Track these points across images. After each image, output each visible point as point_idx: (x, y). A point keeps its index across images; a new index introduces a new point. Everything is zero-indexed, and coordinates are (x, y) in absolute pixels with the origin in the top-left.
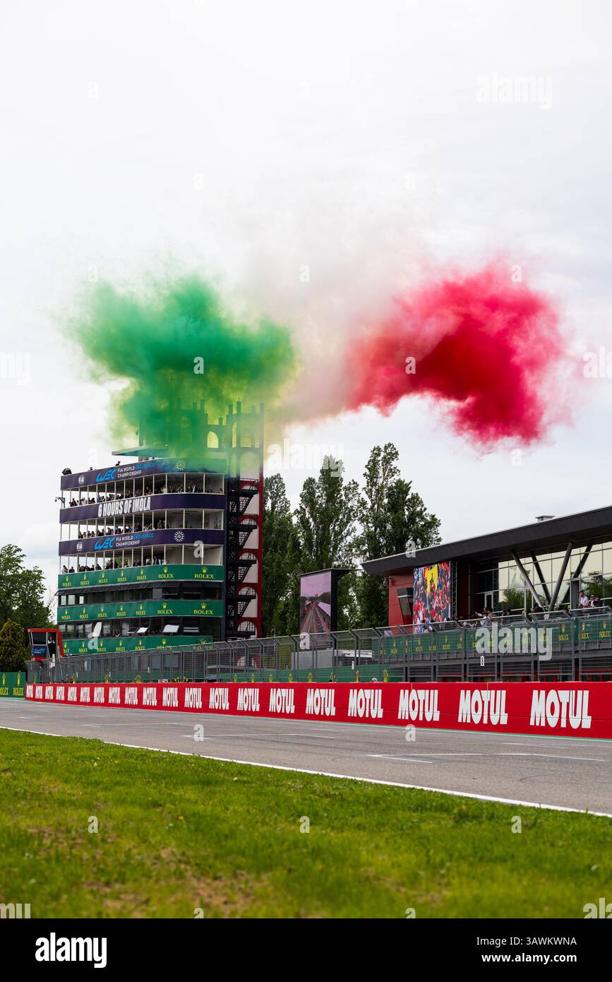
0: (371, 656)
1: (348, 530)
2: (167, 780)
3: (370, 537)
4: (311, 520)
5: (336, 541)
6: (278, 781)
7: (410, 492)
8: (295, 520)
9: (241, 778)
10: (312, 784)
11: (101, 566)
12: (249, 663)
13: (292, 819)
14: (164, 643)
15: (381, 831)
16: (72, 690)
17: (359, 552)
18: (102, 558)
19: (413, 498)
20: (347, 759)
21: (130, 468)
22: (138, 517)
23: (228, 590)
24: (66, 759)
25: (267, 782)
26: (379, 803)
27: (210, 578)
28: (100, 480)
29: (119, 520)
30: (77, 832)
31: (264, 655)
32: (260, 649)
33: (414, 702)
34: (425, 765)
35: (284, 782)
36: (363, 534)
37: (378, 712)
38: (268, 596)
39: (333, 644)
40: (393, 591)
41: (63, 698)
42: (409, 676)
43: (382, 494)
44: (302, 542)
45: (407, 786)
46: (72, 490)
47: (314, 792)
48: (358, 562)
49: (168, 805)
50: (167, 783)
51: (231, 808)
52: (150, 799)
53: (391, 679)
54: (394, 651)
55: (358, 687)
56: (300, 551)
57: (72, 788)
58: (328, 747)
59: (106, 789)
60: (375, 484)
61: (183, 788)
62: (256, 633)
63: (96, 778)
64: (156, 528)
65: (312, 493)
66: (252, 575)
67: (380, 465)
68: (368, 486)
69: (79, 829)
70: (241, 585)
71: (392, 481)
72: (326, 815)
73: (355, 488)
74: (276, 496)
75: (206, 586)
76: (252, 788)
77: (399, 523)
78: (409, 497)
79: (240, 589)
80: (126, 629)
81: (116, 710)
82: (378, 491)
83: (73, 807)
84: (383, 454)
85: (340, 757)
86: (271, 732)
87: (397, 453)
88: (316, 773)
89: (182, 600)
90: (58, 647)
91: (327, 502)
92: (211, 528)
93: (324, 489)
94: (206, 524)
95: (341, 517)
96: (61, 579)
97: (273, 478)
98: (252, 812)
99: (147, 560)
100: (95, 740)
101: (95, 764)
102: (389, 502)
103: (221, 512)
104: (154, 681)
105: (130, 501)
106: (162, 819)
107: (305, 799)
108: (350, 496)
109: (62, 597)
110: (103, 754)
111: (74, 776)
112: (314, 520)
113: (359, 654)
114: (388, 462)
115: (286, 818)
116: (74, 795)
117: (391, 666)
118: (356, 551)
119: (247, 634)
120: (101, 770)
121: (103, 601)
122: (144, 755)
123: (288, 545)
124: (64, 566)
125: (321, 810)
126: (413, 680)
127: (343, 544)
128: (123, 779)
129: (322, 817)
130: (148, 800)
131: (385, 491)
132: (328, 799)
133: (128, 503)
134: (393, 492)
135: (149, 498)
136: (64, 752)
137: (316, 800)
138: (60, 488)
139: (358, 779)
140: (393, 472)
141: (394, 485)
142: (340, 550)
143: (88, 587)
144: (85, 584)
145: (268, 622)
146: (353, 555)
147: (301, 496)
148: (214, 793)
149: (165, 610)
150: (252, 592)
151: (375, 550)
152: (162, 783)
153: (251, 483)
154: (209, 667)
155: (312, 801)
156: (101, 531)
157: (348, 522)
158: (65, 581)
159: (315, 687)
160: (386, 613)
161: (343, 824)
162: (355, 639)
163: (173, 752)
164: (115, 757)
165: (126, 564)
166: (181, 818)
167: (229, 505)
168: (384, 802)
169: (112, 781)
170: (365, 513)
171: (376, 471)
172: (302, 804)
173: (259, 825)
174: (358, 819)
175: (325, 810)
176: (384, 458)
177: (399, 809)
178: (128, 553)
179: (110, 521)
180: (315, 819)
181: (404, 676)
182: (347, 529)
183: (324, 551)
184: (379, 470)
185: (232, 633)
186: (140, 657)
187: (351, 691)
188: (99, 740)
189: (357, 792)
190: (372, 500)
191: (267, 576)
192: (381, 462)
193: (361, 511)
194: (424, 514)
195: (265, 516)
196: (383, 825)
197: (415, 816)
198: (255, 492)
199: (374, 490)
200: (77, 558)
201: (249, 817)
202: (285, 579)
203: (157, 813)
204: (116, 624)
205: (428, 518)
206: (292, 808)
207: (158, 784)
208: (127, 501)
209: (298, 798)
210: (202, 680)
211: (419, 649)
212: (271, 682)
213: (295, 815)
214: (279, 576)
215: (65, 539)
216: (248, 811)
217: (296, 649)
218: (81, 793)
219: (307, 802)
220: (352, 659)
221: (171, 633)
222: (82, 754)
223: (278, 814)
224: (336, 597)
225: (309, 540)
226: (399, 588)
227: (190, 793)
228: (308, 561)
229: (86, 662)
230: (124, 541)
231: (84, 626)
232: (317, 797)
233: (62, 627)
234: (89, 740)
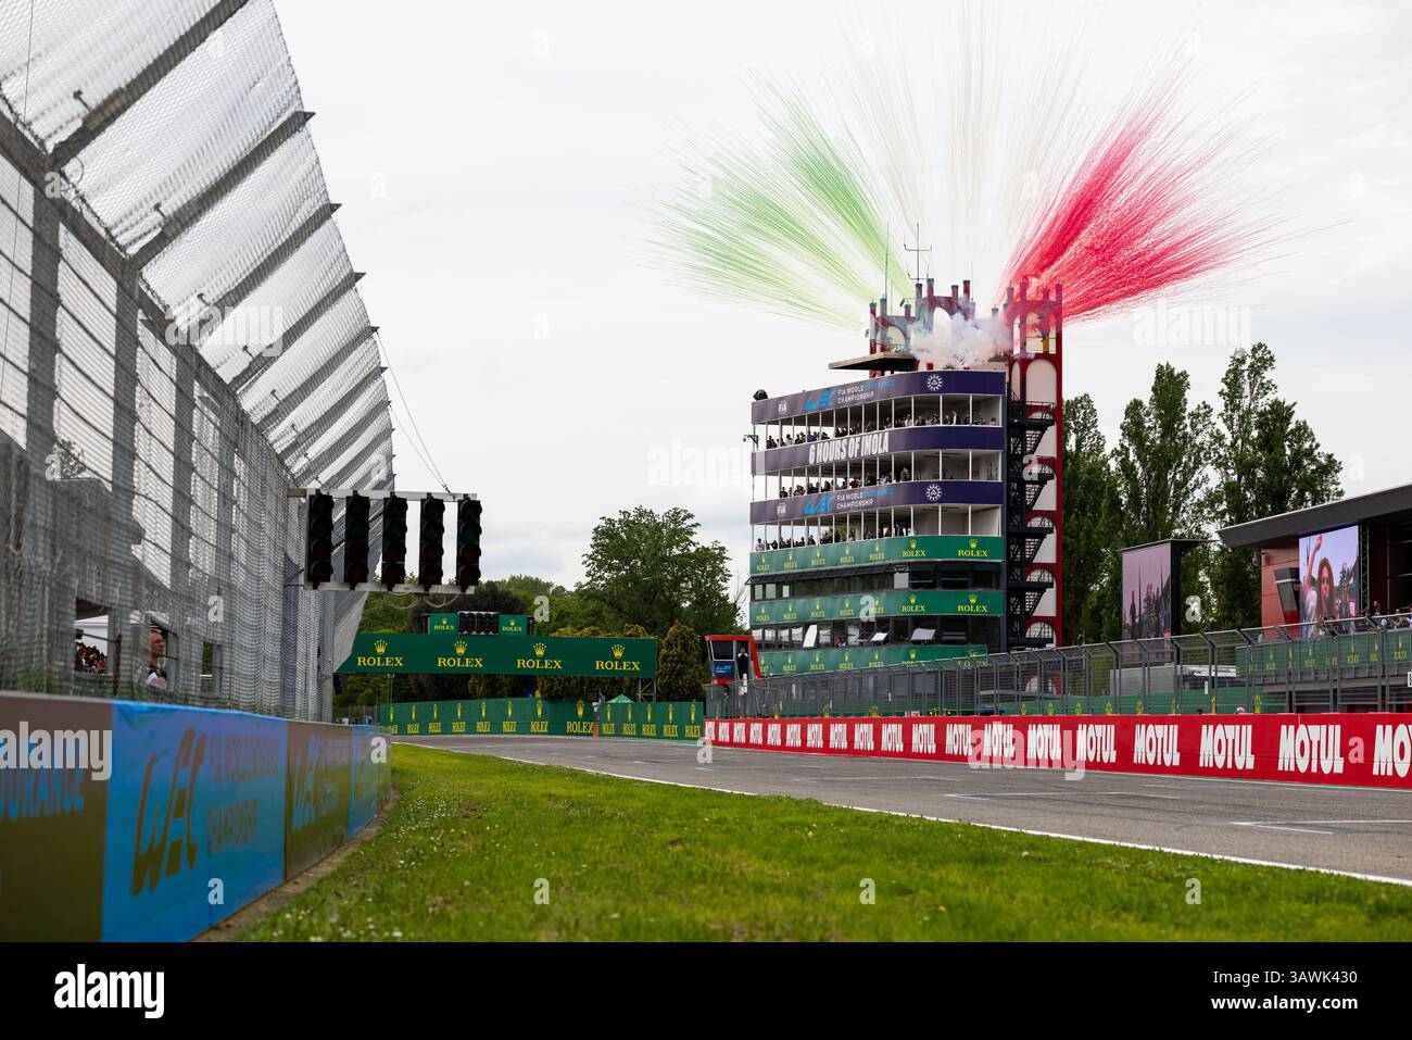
0: (1234, 675)
1: (1197, 481)
2: (919, 856)
3: (1231, 489)
4: (1137, 465)
5: (1176, 496)
6: (1091, 858)
7: (1293, 420)
8: (1113, 464)
9: (1033, 854)
10: (1144, 863)
11: (816, 539)
12: (1044, 687)
13: (1114, 912)
14: (913, 656)
15: (1252, 931)
16: (774, 729)
17: (1213, 515)
18: (816, 528)
19: (1298, 428)
20: (1199, 828)
21: (856, 389)
22: (871, 463)
23: (1009, 573)
24: (765, 826)
25: (1074, 860)
26: (1249, 889)
27: (982, 556)
28: (813, 408)
29: (841, 469)
30: (782, 927)
31: (1068, 675)
32: (1062, 663)
33: (1302, 744)
34: (1321, 836)
35: (1100, 860)
36: (1218, 486)
37: (1246, 760)
38: (1072, 584)
39: (1175, 656)
40: (1268, 573)
41: (760, 741)
42: (1294, 704)
43: (1249, 423)
44: (1124, 499)
45: (1293, 867)
46: (769, 423)
47: (1148, 874)
48: (1212, 529)
49: (922, 891)
50: (920, 861)
51: (1019, 896)
52: (894, 882)
53: (1265, 709)
54: (1271, 667)
55: (1215, 722)
56: (1122, 514)
57: (775, 868)
58: (1169, 811)
59: (826, 868)
60: (1238, 407)
61: (944, 868)
62: (1055, 641)
63: (812, 852)
64: (898, 480)
65: (1139, 423)
66: (1047, 552)
67: (1246, 378)
68: (1227, 411)
69: (785, 925)
70: (1030, 566)
71: (1263, 403)
72: (1166, 906)
73: (1206, 415)
74: (1083, 429)
75: (978, 568)
76: (1052, 867)
77: (1276, 467)
78: (1292, 426)
79: (1029, 573)
80: (854, 635)
81: (842, 757)
82: (1242, 418)
83: (776, 894)
84: (1249, 361)
85: (1188, 826)
86: (1078, 790)
87: (1272, 359)
88: (1151, 848)
89: (939, 590)
90: (751, 663)
91: (1163, 436)
92: (983, 479)
93: (1158, 417)
94: (976, 473)
95: (1184, 460)
96: (755, 560)
97: (1077, 401)
98: (1051, 902)
99: (885, 530)
100: (810, 801)
101: (810, 834)
102: (1259, 436)
103: (998, 453)
104: (898, 714)
105: (858, 439)
106: (913, 912)
107: (1134, 885)
108: (1200, 427)
109: (756, 586)
110: (822, 819)
111: (778, 851)
112: (1143, 466)
113: (1216, 671)
114: (1258, 373)
115: (1105, 911)
116: (778, 877)
117: (1266, 690)
118: (1209, 513)
119: (1040, 642)
120: (819, 841)
121: (819, 593)
122: (884, 822)
123: (1103, 504)
124: (760, 540)
125: (1159, 899)
126: (1301, 709)
127: (1188, 502)
128: (855, 854)
129: (1160, 911)
130: (892, 885)
131: (1254, 418)
132: (1170, 885)
133: (853, 441)
134: (1267, 419)
135: (887, 435)
136: (761, 817)
137: (1151, 885)
138: (750, 420)
139: (1216, 857)
140: (1266, 388)
141: (1268, 408)
142: (1184, 511)
143: (795, 571)
144: (790, 567)
145: (1073, 623)
146: (1204, 518)
147: (1122, 427)
148: (992, 875)
149: (913, 607)
150: (1047, 577)
151: (1239, 510)
152: (912, 861)
153: (1045, 409)
154: (982, 693)
155: (1145, 886)
156: (815, 486)
157: (1195, 468)
158: (760, 563)
159: (1147, 721)
160: (1258, 608)
161: (1193, 921)
162: (1209, 647)
163: (928, 818)
164: (840, 823)
165: (852, 535)
166: (942, 908)
167: (1009, 442)
168: (1258, 888)
169: (835, 857)
170: (1222, 453)
171: (1240, 387)
172: (1128, 891)
173: (1063, 920)
174: (1216, 914)
175: (1166, 899)
176: (1252, 366)
177: (1281, 899)
178: (855, 519)
179: (827, 470)
180: (1149, 912)
181: (1286, 704)
182: (1195, 478)
183: (1158, 513)
184: (1244, 386)
185: (1017, 640)
186: (876, 678)
187: (1204, 727)
188: (816, 801)
189: (1216, 875)
190: (1233, 433)
191: (1071, 553)
192: (1246, 373)
193: (1216, 450)
194: (1316, 452)
195: (1066, 460)
196: (1257, 922)
197: (1307, 909)
198: (1051, 423)
199: (1236, 416)
200: (777, 527)
201: (1047, 909)
202: (1100, 557)
203: (905, 903)
204: (839, 628)
205: (1323, 460)
206: (1114, 896)
207: (906, 863)
208: (852, 440)
209: (1123, 883)
210: (973, 713)
211: (1310, 664)
212: (1078, 714)
213: (1118, 908)
214: (1089, 553)
215: (760, 498)
216: (1046, 901)
217: (1117, 664)
218: (788, 873)
219: (1137, 889)
220: (1205, 678)
221: (924, 641)
222: (789, 819)
223: (1092, 905)
224: (1180, 584)
225: (1134, 496)
226: (1277, 567)
227: (956, 875)
228: (1134, 528)
229: (794, 686)
230: (849, 501)
231: (790, 632)
232: (1152, 882)
233: (757, 634)
234: (801, 801)
